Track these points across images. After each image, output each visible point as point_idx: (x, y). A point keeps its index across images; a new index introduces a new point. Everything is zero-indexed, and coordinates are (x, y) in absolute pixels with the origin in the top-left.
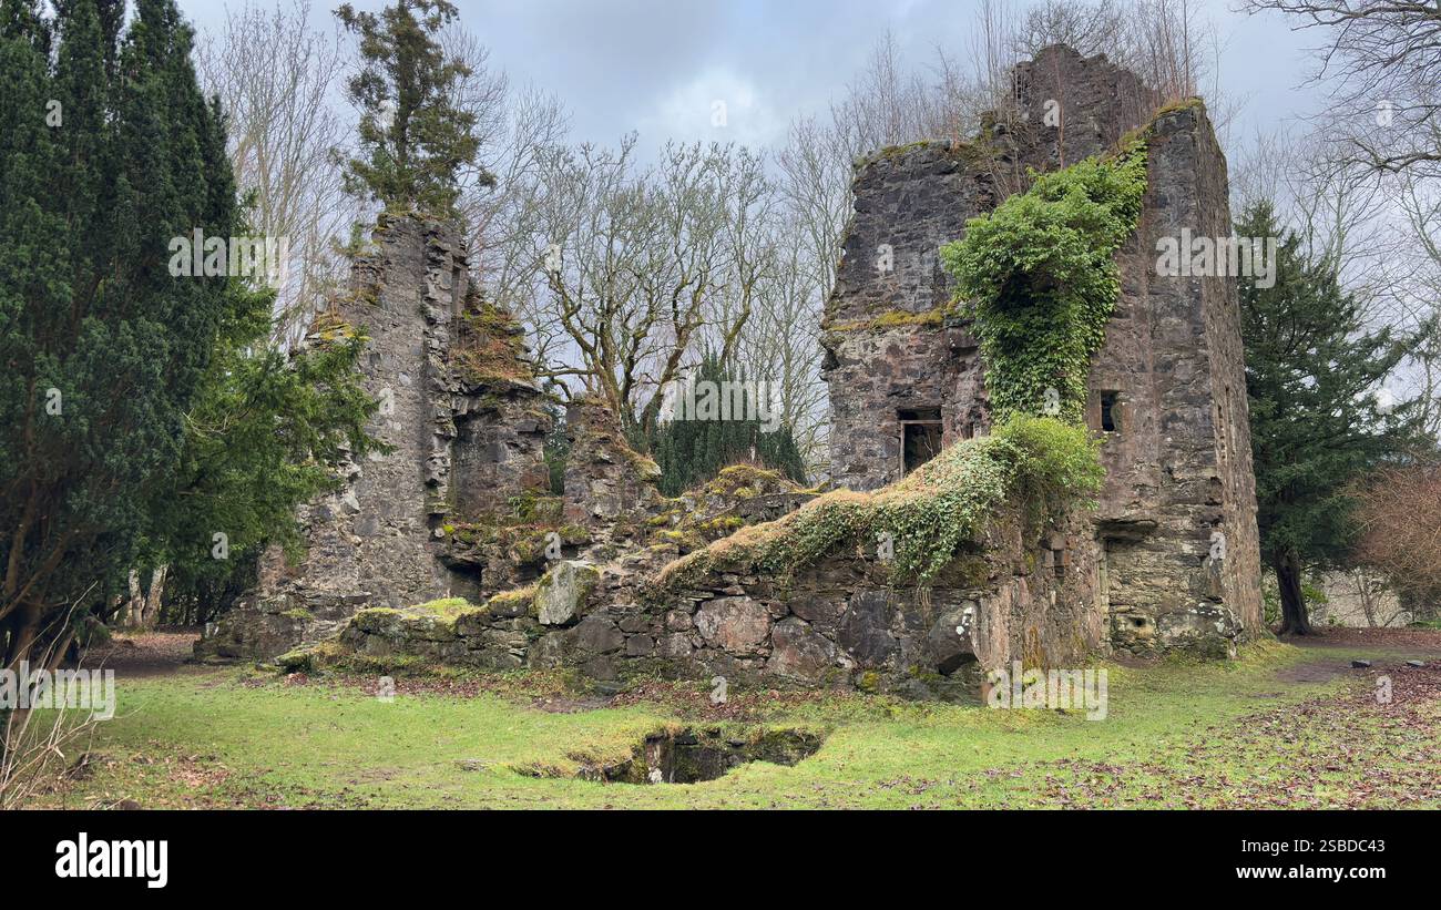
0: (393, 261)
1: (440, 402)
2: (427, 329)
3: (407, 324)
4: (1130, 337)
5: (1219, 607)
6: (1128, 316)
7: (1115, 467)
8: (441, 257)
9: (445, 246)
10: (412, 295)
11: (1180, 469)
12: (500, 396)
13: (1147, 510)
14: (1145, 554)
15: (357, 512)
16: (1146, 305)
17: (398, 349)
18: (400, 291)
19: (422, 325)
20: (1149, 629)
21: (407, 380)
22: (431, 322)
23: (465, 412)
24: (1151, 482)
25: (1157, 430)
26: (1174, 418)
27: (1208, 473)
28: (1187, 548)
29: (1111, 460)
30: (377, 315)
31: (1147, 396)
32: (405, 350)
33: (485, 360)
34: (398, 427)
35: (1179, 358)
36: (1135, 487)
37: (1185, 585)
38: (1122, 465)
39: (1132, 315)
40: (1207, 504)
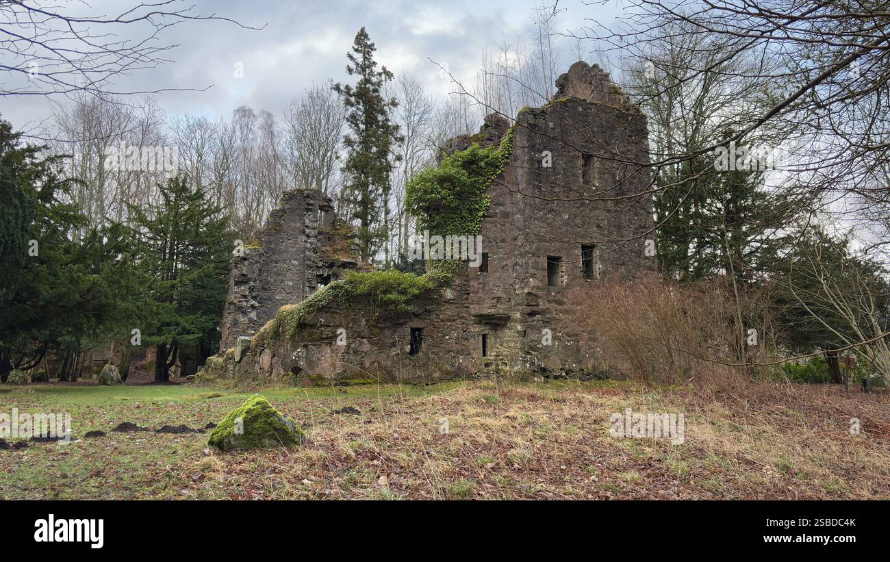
0: (288, 211)
1: (310, 271)
2: (306, 239)
3: (295, 238)
4: (496, 226)
5: (530, 356)
6: (496, 216)
7: (483, 289)
8: (310, 207)
9: (312, 202)
10: (298, 225)
11: (518, 289)
12: (339, 267)
13: (500, 310)
14: (507, 331)
15: (255, 321)
16: (508, 210)
17: (291, 249)
18: (292, 224)
19: (304, 238)
20: (508, 368)
21: (296, 263)
22: (308, 236)
23: (326, 275)
24: (505, 296)
25: (510, 270)
26: (516, 264)
27: (526, 291)
28: (519, 328)
29: (481, 286)
30: (279, 236)
31: (505, 254)
32: (295, 249)
33: (335, 251)
34: (291, 284)
35: (519, 235)
36: (493, 298)
37: (518, 345)
38: (486, 288)
39: (499, 215)
40: (527, 305)
